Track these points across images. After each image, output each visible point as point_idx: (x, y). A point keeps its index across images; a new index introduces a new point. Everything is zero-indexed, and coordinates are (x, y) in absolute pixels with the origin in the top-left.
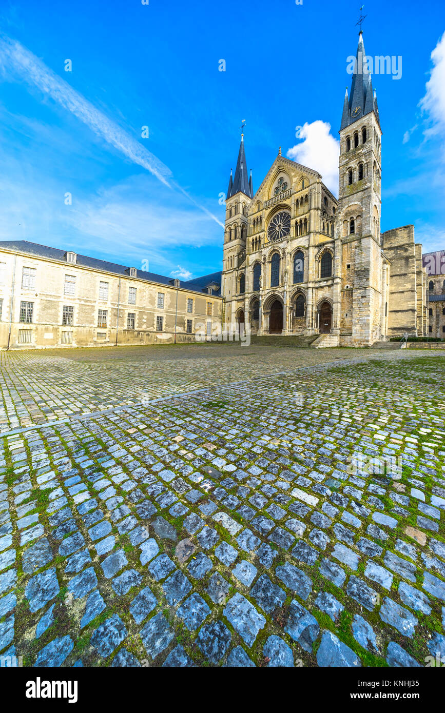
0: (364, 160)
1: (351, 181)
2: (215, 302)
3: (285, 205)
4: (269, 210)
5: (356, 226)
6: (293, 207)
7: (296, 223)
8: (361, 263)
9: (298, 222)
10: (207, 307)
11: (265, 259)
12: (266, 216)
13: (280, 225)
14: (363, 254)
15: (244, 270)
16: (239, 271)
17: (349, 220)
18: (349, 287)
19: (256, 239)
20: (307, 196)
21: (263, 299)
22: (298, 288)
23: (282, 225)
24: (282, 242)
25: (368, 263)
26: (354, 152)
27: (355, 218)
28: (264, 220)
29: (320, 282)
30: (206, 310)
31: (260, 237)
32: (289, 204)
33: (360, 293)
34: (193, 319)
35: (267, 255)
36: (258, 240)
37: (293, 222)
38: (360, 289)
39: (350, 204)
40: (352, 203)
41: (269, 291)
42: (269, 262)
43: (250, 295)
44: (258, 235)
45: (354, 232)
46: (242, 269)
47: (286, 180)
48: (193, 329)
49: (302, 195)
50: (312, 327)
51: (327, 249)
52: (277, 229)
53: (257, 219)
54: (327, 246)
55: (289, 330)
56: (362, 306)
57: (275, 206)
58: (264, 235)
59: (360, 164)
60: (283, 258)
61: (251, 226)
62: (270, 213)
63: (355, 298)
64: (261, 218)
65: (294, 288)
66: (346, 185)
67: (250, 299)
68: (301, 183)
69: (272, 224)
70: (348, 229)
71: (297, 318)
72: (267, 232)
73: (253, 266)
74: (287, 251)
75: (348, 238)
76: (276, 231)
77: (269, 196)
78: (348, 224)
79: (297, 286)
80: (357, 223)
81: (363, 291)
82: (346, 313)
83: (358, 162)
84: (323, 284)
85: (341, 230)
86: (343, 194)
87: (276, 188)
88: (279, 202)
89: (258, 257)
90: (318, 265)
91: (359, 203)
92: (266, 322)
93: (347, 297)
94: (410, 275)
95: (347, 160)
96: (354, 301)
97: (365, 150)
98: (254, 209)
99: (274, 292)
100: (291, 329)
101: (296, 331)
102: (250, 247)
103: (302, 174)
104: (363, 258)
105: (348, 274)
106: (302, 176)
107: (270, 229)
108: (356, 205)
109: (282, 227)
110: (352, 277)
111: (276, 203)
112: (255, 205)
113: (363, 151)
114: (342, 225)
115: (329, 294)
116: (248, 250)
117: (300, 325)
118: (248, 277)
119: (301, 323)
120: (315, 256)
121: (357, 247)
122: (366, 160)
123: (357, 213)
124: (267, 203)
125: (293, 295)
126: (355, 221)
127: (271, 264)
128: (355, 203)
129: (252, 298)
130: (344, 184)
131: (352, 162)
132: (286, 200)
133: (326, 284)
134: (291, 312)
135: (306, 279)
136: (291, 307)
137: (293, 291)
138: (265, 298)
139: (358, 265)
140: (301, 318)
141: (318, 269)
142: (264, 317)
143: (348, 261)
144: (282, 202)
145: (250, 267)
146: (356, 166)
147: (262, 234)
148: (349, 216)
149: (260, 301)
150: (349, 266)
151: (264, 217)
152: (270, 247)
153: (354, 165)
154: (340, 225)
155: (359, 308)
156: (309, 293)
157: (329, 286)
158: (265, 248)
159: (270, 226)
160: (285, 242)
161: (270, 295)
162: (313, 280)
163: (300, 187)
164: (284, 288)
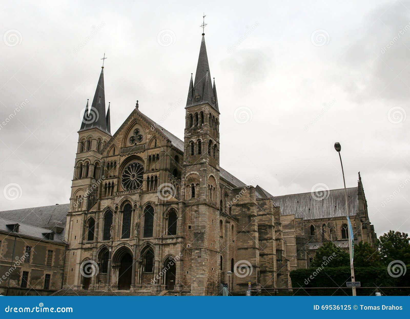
0: (201, 139)
1: (193, 153)
2: (56, 249)
3: (139, 157)
4: (124, 157)
5: (196, 193)
6: (146, 161)
7: (148, 178)
8: (198, 226)
9: (150, 177)
10: (47, 256)
11: (117, 208)
12: (121, 162)
13: (134, 175)
14: (200, 219)
15: (93, 215)
16: (89, 215)
17: (190, 186)
18: (190, 247)
19: (109, 184)
20: (158, 155)
21: (113, 251)
22: (148, 243)
23: (136, 175)
24: (134, 194)
25: (203, 227)
26: (195, 130)
27: (195, 185)
28: (118, 166)
29: (167, 239)
30: (46, 259)
31: (113, 183)
32: (143, 159)
33: (197, 253)
34: (30, 271)
35: (120, 205)
36: (111, 185)
37: (145, 176)
38: (197, 249)
39: (191, 173)
40: (193, 172)
41: (119, 242)
42: (121, 212)
43: (99, 245)
44: (111, 181)
45: (194, 197)
46: (93, 213)
47: (141, 133)
48: (28, 283)
49: (154, 153)
51: (173, 208)
52: (132, 179)
53: (112, 163)
54: (174, 206)
55: (137, 286)
56: (198, 265)
57: (130, 155)
58: (118, 182)
59: (199, 140)
60: (134, 210)
61: (105, 169)
62: (125, 160)
63: (193, 257)
64: (115, 163)
65: (144, 243)
66: (189, 155)
67: (98, 249)
68: (154, 140)
69: (126, 172)
70: (191, 193)
71: (146, 273)
72: (121, 178)
73: (104, 212)
74: (138, 204)
75: (190, 202)
76: (130, 179)
77: (125, 143)
78: (191, 189)
79: (147, 240)
80: (197, 189)
81: (199, 251)
82: (187, 270)
83: (197, 139)
84: (169, 241)
85: (185, 193)
86: (187, 162)
87: (133, 137)
88: (133, 152)
89: (110, 204)
90: (166, 222)
91: (198, 173)
92: (115, 276)
93: (188, 255)
94: (252, 232)
95: (190, 134)
96: (192, 259)
97: (202, 131)
98: (109, 152)
99: (125, 244)
100: (140, 285)
101: (145, 287)
102: (102, 191)
103: (155, 134)
104: (200, 222)
105: (190, 234)
106: (155, 136)
107: (124, 176)
108: (196, 174)
109: (135, 177)
110: (192, 237)
111: (131, 153)
112: (110, 148)
113: (201, 132)
114: (186, 189)
115: (174, 251)
116: (100, 194)
117: (148, 281)
118: (98, 224)
119: (149, 279)
120: (163, 214)
121: (196, 211)
122: (203, 140)
123: (196, 181)
124: (122, 150)
125: (143, 250)
126: (195, 188)
127: (123, 214)
128: (195, 172)
129: (100, 249)
130: (188, 154)
131: (193, 137)
132: (140, 153)
133: (172, 242)
134: (140, 267)
135: (154, 235)
136: (140, 262)
137: (143, 245)
138: (115, 249)
139: (196, 228)
140: (149, 273)
141: (166, 226)
142: (114, 270)
143: (189, 223)
144: (137, 154)
145: (101, 213)
146: (196, 141)
147: (115, 181)
148: (191, 182)
149: (110, 253)
150: (190, 227)
151: (119, 163)
152: (123, 197)
153: (194, 140)
154: (184, 189)
155: (196, 266)
156: (156, 249)
157: (174, 244)
158: (118, 196)
159: (125, 174)
160: (138, 195)
161: (120, 247)
162: (160, 237)
163: (153, 144)
164: (134, 242)
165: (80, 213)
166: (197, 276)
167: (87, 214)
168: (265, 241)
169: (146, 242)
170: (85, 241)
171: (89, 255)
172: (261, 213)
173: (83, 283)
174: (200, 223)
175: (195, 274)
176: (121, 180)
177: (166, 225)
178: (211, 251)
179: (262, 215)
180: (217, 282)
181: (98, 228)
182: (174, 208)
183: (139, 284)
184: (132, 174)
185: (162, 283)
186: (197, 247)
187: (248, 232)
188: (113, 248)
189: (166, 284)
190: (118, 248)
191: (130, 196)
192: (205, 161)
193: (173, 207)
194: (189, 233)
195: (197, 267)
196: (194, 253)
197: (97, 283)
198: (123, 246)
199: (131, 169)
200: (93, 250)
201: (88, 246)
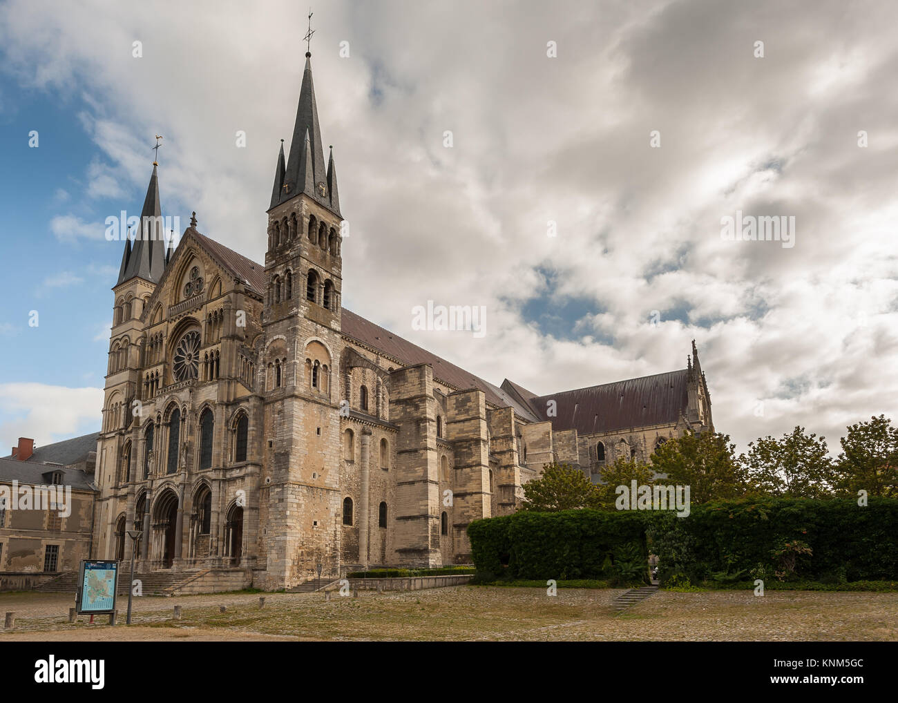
0: (291, 268)
1: (278, 299)
3: (194, 319)
4: (174, 324)
5: (283, 376)
6: (204, 325)
7: (206, 357)
8: (282, 441)
9: (209, 355)
10: (47, 513)
11: (159, 418)
12: (169, 334)
13: (190, 355)
14: (286, 426)
16: (126, 436)
17: (274, 364)
18: (269, 481)
19: (152, 375)
20: (222, 310)
21: (153, 497)
22: (203, 479)
23: (193, 354)
24: (182, 390)
25: (291, 441)
26: (281, 251)
27: (281, 362)
28: (165, 342)
29: (232, 469)
30: (46, 519)
31: (157, 374)
32: (200, 321)
33: (277, 493)
34: (5, 540)
35: (163, 411)
36: (155, 377)
37: (203, 354)
38: (277, 486)
40: (277, 337)
41: (161, 481)
42: (166, 425)
43: (137, 488)
45: (279, 385)
46: (130, 432)
47: (201, 273)
48: (4, 563)
49: (216, 309)
50: (217, 553)
51: (242, 410)
53: (157, 337)
54: (244, 405)
55: (187, 560)
56: (279, 516)
57: (181, 318)
58: (165, 370)
59: (288, 272)
60: (183, 420)
61: (146, 350)
62: (175, 329)
63: (272, 501)
64: (162, 335)
65: (198, 479)
66: (273, 304)
67: (136, 496)
68: (218, 285)
69: (180, 351)
70: (274, 378)
71: (202, 536)
72: (172, 364)
73: (145, 429)
74: (189, 407)
75: (272, 394)
76: (185, 364)
77: (177, 296)
78: (274, 370)
79: (202, 474)
80: (284, 370)
81: (281, 489)
83: (285, 269)
84: (236, 473)
85: (264, 378)
86: (269, 318)
87: (189, 284)
88: (186, 312)
89: (151, 413)
90: (232, 437)
91: (284, 338)
92: (158, 544)
93: (266, 498)
94: (421, 452)
95: (274, 261)
96: (271, 506)
97: (293, 253)
98: (153, 317)
99: (169, 484)
100: (193, 559)
101: (200, 562)
102: (143, 389)
103: (217, 271)
104: (285, 432)
105: (270, 458)
106: (218, 275)
107: (177, 359)
108: (281, 339)
109: (191, 359)
110: (273, 462)
111: (182, 314)
112: (155, 309)
113: (291, 254)
114: (266, 371)
117: (206, 551)
118: (136, 450)
120: (227, 422)
121: (280, 412)
122: (294, 269)
123: (282, 353)
124: (171, 310)
125: (197, 492)
126: (281, 367)
127: (169, 428)
128: (280, 336)
129: (138, 496)
130: (271, 301)
131: (279, 267)
132: (195, 312)
133: (239, 475)
134: (193, 524)
135: (214, 464)
136: (193, 515)
137: (196, 484)
138: (155, 494)
139: (279, 444)
140: (207, 536)
141: (232, 446)
142: (156, 532)
143: (270, 435)
144: (191, 314)
145: (141, 431)
146: (283, 274)
147: (160, 368)
148: (274, 356)
149: (147, 502)
150: (271, 443)
151: (167, 336)
152: (167, 397)
153: (280, 273)
154: (263, 371)
155: (276, 519)
156: (214, 488)
157: (243, 478)
158: (160, 396)
159: (178, 354)
160: (187, 390)
161: (163, 489)
162: (221, 466)
163: (216, 292)
164: (181, 479)
165: (113, 435)
166: (277, 538)
167: (124, 435)
168: (468, 470)
169: (200, 477)
170: (122, 483)
171: (125, 508)
172: (462, 417)
174: (285, 435)
175: (274, 535)
176: (173, 366)
177: (232, 443)
178: (311, 488)
179: (464, 421)
180: (328, 549)
181: (135, 457)
182: (244, 408)
183: (192, 556)
184: (188, 352)
185: (225, 553)
186: (278, 482)
187: (416, 451)
188: (154, 493)
189: (233, 556)
190: (160, 492)
191: (176, 394)
192: (296, 311)
194: (270, 455)
195: (277, 521)
196: (273, 494)
198: (167, 486)
199: (186, 344)
200: (130, 497)
201: (124, 491)
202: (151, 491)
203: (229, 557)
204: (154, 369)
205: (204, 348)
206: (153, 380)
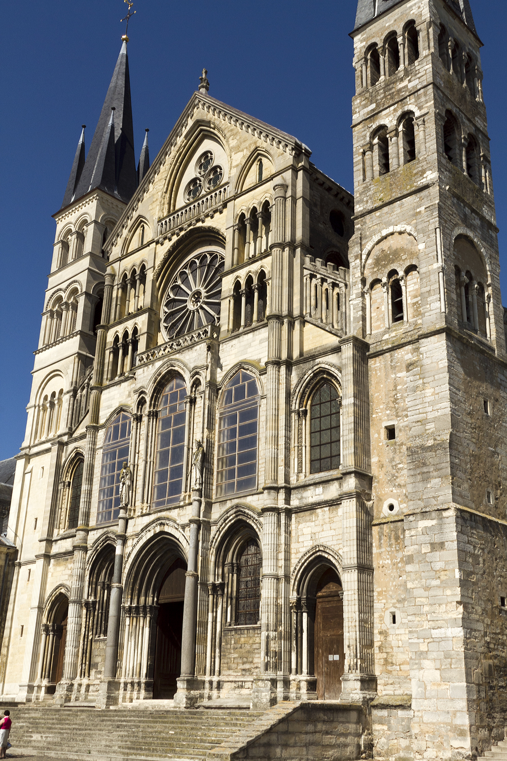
0: (413, 107)
1: (385, 167)
3: (210, 229)
4: (167, 246)
6: (229, 236)
7: (237, 285)
8: (422, 422)
9: (243, 282)
11: (141, 403)
12: (158, 262)
13: (198, 293)
14: (429, 391)
15: (83, 443)
16: (72, 447)
17: (384, 280)
18: (396, 509)
19: (126, 335)
20: (267, 204)
21: (128, 554)
22: (239, 510)
23: (204, 294)
24: (190, 347)
25: (447, 421)
26: (388, 86)
27: (401, 273)
28: (150, 276)
29: (305, 487)
31: (135, 330)
32: (222, 231)
33: (426, 530)
35: (149, 391)
36: (130, 338)
37: (227, 284)
38: (424, 515)
39: (385, 232)
40: (391, 229)
41: (146, 520)
43: (93, 536)
45: (402, 318)
47: (218, 158)
49: (253, 204)
51: (323, 371)
52: (192, 307)
53: (134, 272)
54: (326, 361)
55: (205, 682)
56: (436, 582)
57: (182, 233)
58: (150, 323)
59: (407, 117)
60: (192, 402)
61: (114, 295)
62: (170, 253)
63: (410, 550)
64: (143, 267)
65: (227, 512)
66: (373, 178)
67: (89, 552)
68: (255, 167)
69: (178, 289)
70: (387, 306)
71: (235, 630)
72: (163, 312)
74: (205, 377)
75: (386, 337)
76: (188, 309)
77: (172, 202)
78: (385, 293)
79: (236, 501)
80: (409, 288)
81: (434, 522)
82: (393, 610)
83: (399, 113)
84: (313, 495)
85: (364, 308)
86: (367, 202)
87: (194, 181)
88: (193, 220)
89: (125, 397)
90: (300, 425)
91: (409, 229)
92: (136, 645)
93: (391, 545)
95: (373, 106)
96: (410, 560)
97: (416, 80)
98: (127, 242)
99: (164, 524)
100: (215, 679)
101: (233, 685)
102: (107, 360)
103: (255, 143)
104: (431, 404)
105: (392, 460)
106: (256, 149)
108: (401, 233)
109: (201, 300)
110: (402, 469)
111: (184, 226)
112: (130, 231)
113: (410, 85)
114: (367, 297)
115: (333, 532)
116: (101, 373)
117: (245, 660)
118: (92, 467)
119: (249, 652)
120: (288, 395)
121: (410, 366)
122: (420, 108)
123: (404, 257)
124: (162, 224)
125: (224, 538)
126: (402, 283)
128: (398, 228)
129: (96, 550)
130: (368, 174)
131: (384, 113)
132: (212, 217)
134: (215, 605)
135: (263, 477)
136: (215, 586)
137: (222, 521)
138: (133, 546)
139: (416, 430)
140: (248, 629)
142: (131, 623)
143: (388, 415)
144: (203, 222)
145: (102, 434)
146: (395, 122)
148: (385, 266)
149: (117, 561)
150: (391, 433)
151: (154, 267)
152: (158, 364)
153: (390, 121)
154: (362, 296)
155: (427, 588)
156: (266, 529)
157: (333, 503)
158: (146, 365)
159: (172, 296)
160: (203, 347)
161: (149, 535)
162: (281, 482)
163: (252, 178)
164: (190, 513)
165: (48, 445)
166: (436, 633)
167: (67, 444)
169: (232, 508)
170: (62, 531)
171: (67, 577)
173: (49, 677)
174: (430, 409)
175: (426, 625)
176: (164, 316)
177: (301, 437)
181: (90, 481)
182: (327, 367)
183: (212, 672)
184: (194, 289)
185: (294, 666)
186: (425, 507)
188: (130, 543)
189: (311, 672)
190: (144, 540)
191: (177, 356)
192: (433, 176)
193: (323, 366)
194: (391, 455)
195: (432, 593)
196: (413, 533)
197: (82, 674)
198: (158, 529)
199: (190, 277)
200: (78, 554)
201: (67, 545)
202: (124, 539)
203: (304, 676)
204: (129, 325)
205: (232, 271)
206: (128, 343)
